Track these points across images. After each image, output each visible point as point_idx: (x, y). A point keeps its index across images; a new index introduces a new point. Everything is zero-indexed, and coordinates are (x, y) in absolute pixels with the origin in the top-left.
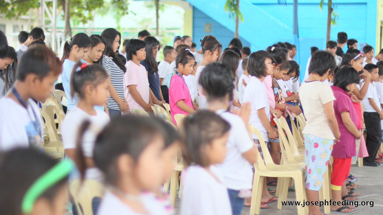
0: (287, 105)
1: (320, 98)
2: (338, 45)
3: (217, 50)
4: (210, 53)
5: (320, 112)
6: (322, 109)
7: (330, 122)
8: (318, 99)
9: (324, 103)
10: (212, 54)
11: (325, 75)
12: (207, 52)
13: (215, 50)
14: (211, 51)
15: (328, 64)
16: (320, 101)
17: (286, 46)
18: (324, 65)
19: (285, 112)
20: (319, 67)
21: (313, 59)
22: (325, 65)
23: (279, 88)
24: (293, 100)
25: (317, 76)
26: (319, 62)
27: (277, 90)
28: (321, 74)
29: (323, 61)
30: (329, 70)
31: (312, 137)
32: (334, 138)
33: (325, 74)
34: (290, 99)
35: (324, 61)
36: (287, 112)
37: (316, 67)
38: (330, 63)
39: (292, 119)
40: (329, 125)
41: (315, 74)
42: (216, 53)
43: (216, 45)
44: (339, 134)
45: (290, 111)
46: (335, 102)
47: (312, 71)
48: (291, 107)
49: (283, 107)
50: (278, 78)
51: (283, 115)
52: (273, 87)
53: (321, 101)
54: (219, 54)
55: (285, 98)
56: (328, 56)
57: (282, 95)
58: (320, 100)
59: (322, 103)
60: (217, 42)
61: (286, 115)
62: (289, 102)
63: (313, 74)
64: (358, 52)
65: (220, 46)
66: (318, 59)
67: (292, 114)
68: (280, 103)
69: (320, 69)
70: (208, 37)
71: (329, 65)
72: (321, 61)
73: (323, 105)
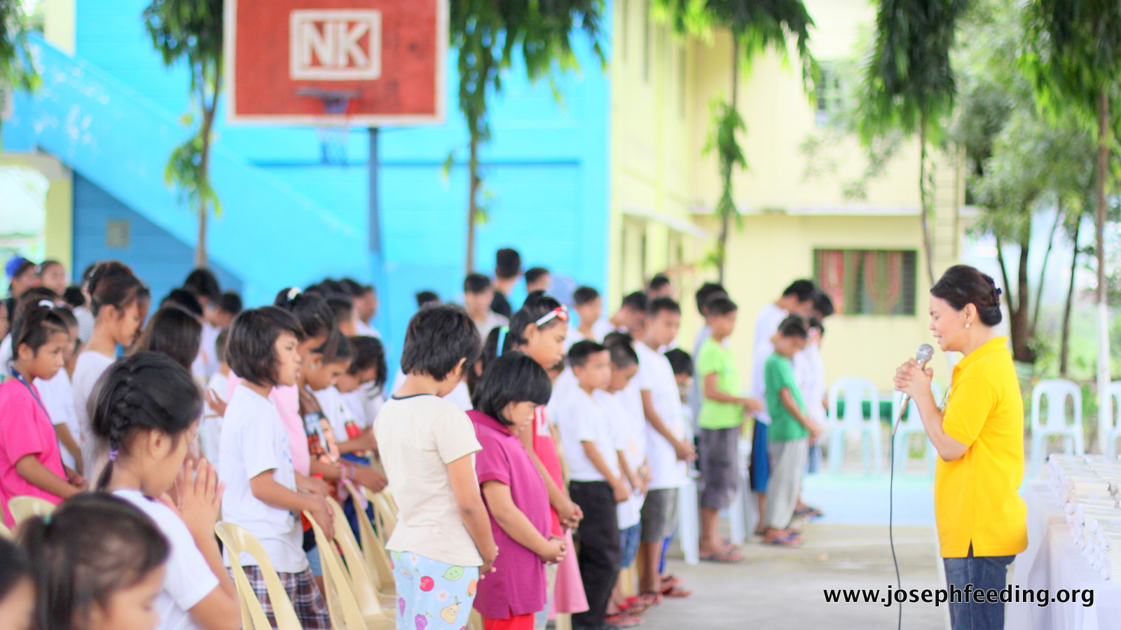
0: (346, 465)
1: (435, 445)
2: (497, 283)
3: (135, 305)
4: (116, 314)
5: (438, 485)
6: (444, 477)
7: (467, 514)
8: (430, 447)
9: (447, 461)
10: (122, 316)
11: (451, 377)
12: (107, 310)
13: (129, 304)
14: (117, 307)
15: (457, 344)
16: (435, 454)
17: (347, 288)
18: (447, 347)
19: (340, 486)
20: (432, 354)
21: (415, 331)
22: (450, 345)
23: (321, 415)
24: (363, 451)
25: (427, 382)
26: (432, 339)
27: (314, 423)
28: (439, 373)
29: (442, 336)
30: (463, 360)
31: (414, 559)
32: (480, 562)
33: (451, 372)
34: (354, 445)
35: (447, 336)
36: (345, 488)
37: (424, 356)
38: (462, 339)
39: (361, 506)
40: (464, 525)
41: (422, 374)
42: (131, 313)
43: (132, 291)
44: (494, 550)
45: (356, 483)
46: (479, 455)
47: (412, 366)
48: (357, 470)
49: (332, 472)
50: (318, 387)
51: (334, 495)
52: (303, 412)
53: (438, 454)
54: (141, 315)
55: (338, 444)
56: (456, 321)
57: (329, 435)
58: (437, 451)
59: (441, 459)
60: (134, 281)
61: (343, 495)
62: (349, 456)
63: (415, 374)
64: (553, 304)
65: (144, 292)
66: (429, 332)
67: (358, 490)
68: (324, 459)
69: (436, 359)
70: (108, 266)
71: (461, 346)
72: (437, 337)
73: (446, 466)
